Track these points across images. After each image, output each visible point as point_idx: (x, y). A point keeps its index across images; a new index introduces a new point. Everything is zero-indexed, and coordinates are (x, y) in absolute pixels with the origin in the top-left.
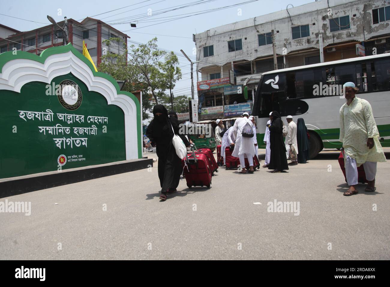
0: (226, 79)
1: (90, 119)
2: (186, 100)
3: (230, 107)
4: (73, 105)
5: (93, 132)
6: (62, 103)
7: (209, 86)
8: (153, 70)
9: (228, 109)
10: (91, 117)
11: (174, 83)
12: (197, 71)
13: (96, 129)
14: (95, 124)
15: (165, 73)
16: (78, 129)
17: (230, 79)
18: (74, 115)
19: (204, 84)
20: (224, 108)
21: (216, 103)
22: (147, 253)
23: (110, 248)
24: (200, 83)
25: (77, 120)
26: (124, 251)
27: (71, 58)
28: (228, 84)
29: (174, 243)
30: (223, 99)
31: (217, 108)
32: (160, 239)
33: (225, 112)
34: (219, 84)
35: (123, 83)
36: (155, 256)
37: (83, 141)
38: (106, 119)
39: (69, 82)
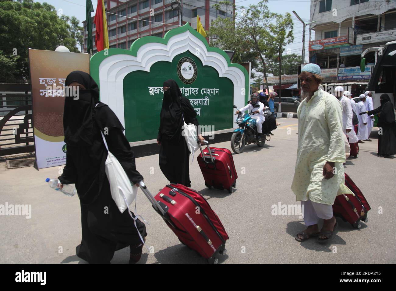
0: (343, 39)
1: (203, 91)
2: (295, 58)
3: (345, 70)
4: (190, 80)
5: (205, 103)
6: (181, 78)
7: (323, 46)
8: (262, 32)
9: (343, 72)
10: (204, 89)
11: (283, 47)
12: (310, 29)
13: (208, 100)
14: (208, 95)
15: (276, 36)
16: (193, 101)
17: (348, 38)
18: (191, 88)
19: (317, 44)
20: (338, 71)
21: (329, 65)
22: (253, 224)
23: (226, 215)
24: (312, 43)
25: (193, 93)
26: (236, 219)
27: (188, 36)
28: (346, 44)
29: (274, 219)
30: (338, 61)
31: (330, 71)
32: (263, 214)
33: (339, 75)
34: (335, 43)
35: (233, 54)
36: (259, 227)
37: (197, 111)
38: (217, 90)
39: (186, 59)
